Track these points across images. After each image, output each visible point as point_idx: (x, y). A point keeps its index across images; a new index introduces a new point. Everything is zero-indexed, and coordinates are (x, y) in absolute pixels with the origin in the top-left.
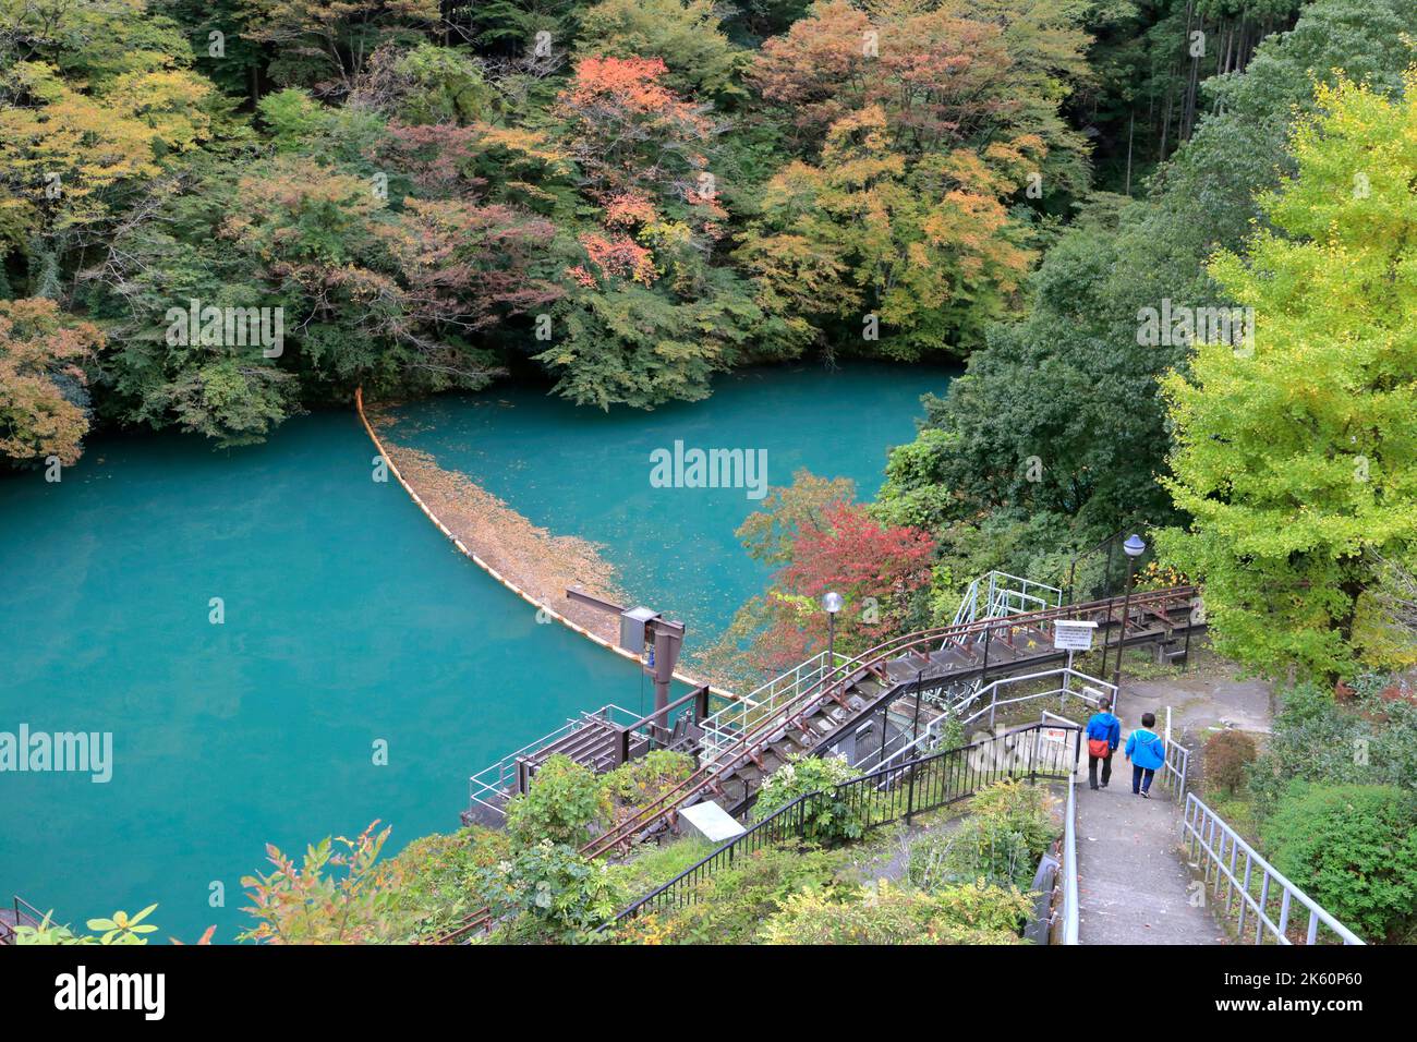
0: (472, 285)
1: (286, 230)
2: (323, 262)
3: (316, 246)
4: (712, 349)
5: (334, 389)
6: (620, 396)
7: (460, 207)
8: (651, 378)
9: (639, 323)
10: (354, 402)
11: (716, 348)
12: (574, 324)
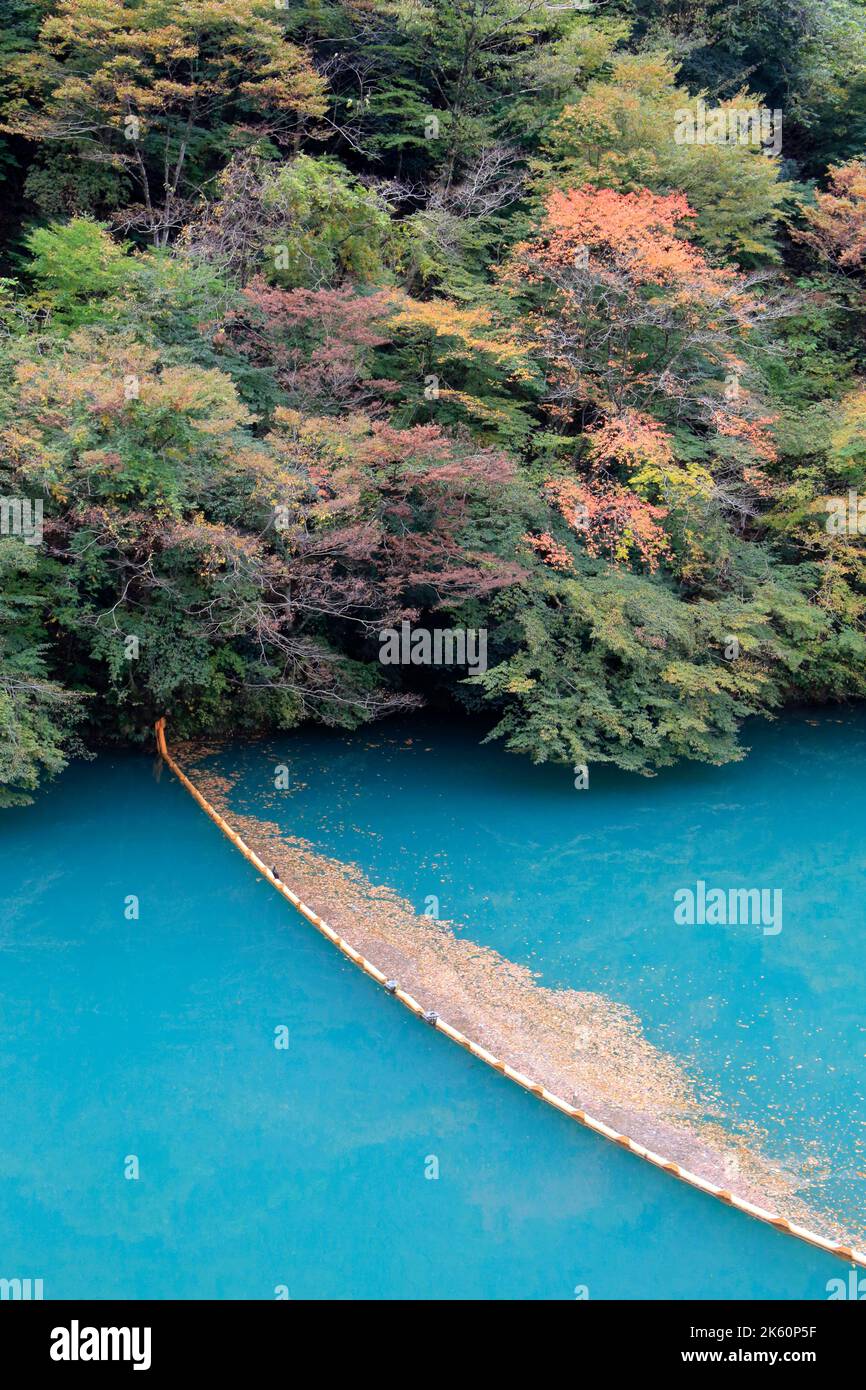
0: (374, 555)
1: (99, 453)
2: (153, 509)
3: (144, 483)
4: (753, 681)
5: (122, 717)
6: (603, 751)
7: (367, 427)
8: (655, 723)
9: (639, 632)
10: (152, 740)
11: (758, 677)
12: (535, 628)
